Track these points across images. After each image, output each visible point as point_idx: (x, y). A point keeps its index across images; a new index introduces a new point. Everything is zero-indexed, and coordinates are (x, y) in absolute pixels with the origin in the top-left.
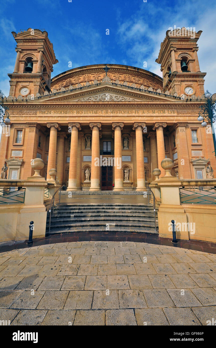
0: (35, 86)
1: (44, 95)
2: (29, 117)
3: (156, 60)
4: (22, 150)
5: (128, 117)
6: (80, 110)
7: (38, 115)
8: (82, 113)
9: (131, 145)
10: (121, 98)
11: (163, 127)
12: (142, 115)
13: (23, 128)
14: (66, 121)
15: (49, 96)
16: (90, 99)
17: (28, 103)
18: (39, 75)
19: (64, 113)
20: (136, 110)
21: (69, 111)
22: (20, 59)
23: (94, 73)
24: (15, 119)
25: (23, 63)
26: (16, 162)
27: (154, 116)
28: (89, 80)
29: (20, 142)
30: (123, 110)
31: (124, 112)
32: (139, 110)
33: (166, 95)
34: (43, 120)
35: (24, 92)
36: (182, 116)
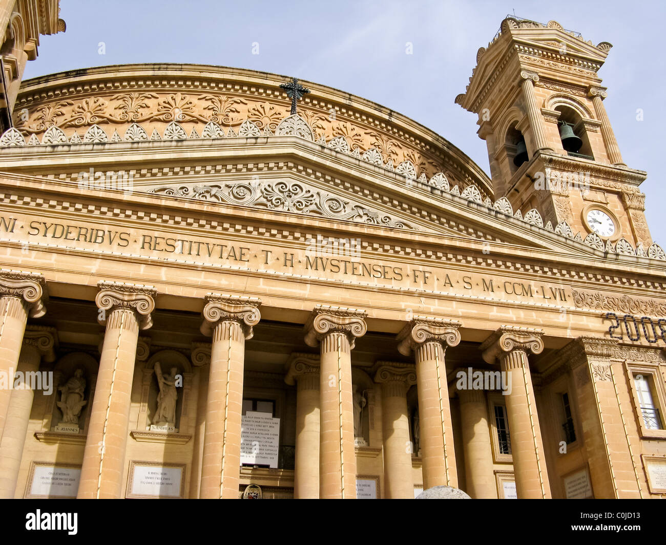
3: (459, 99)
5: (384, 296)
6: (163, 235)
9: (378, 425)
10: (350, 211)
11: (528, 351)
12: (441, 293)
14: (86, 274)
16: (213, 193)
19: (82, 238)
20: (416, 267)
21: (107, 233)
23: (210, 96)
27: (491, 304)
28: (189, 118)
30: (362, 260)
31: (368, 271)
32: (428, 268)
33: (532, 226)
36: (594, 315)
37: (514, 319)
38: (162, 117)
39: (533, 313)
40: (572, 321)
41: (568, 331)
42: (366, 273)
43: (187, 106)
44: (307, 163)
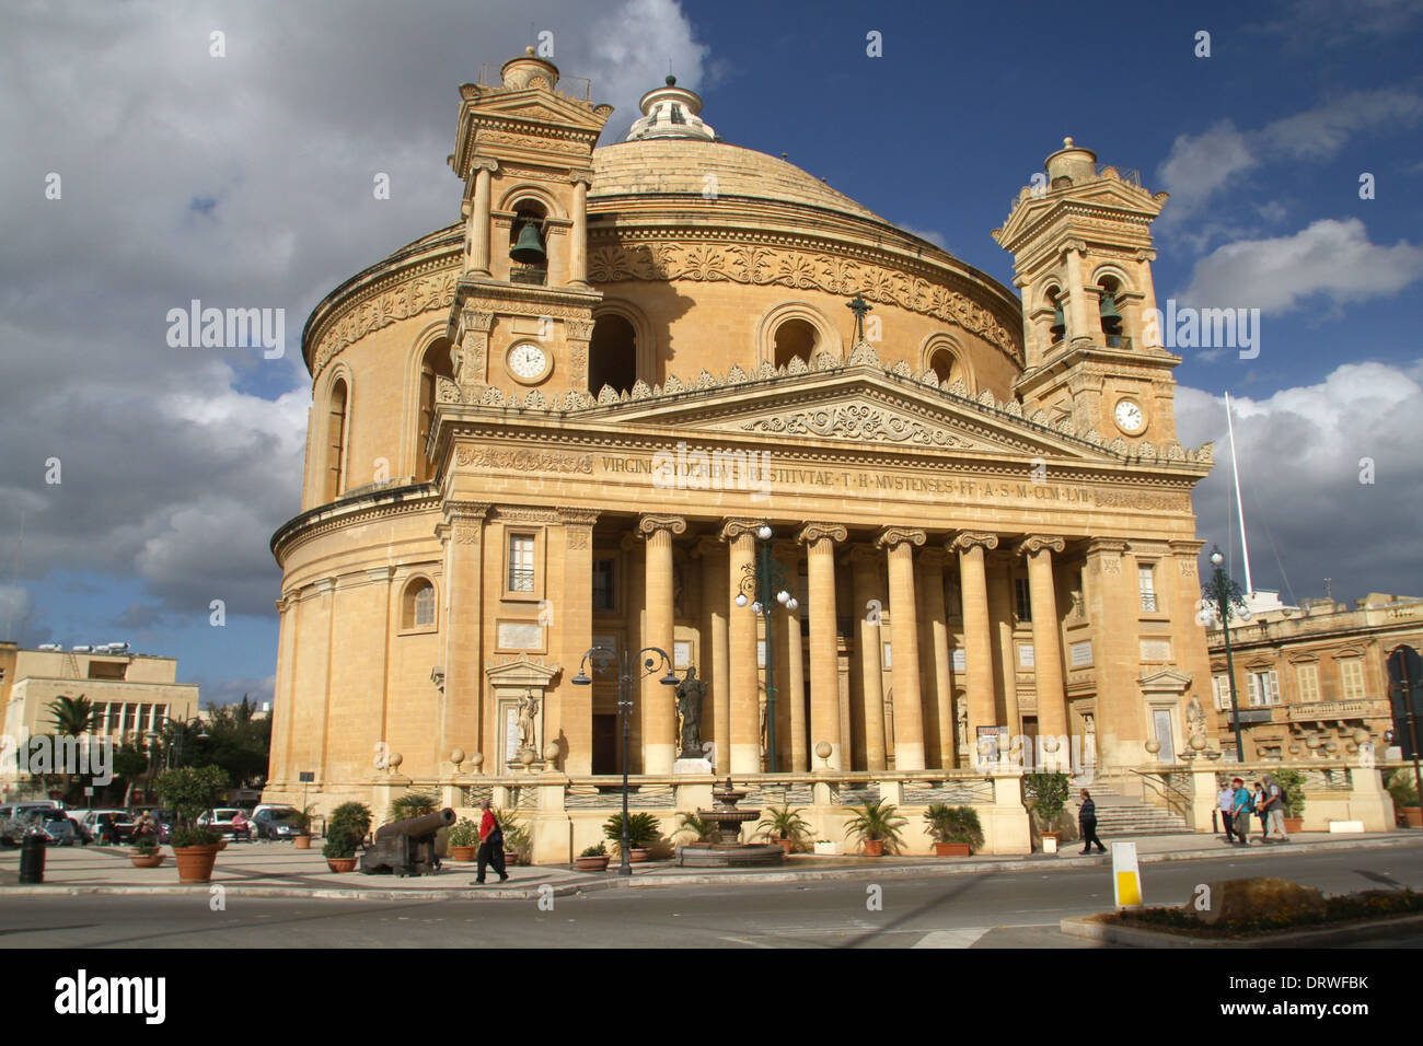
0: (571, 343)
1: (634, 398)
2: (565, 480)
4: (544, 621)
5: (938, 508)
7: (600, 474)
8: (773, 478)
10: (909, 429)
11: (1052, 551)
12: (983, 502)
13: (540, 527)
14: (712, 506)
15: (653, 400)
16: (798, 422)
17: (566, 426)
18: (593, 298)
20: (963, 479)
22: (495, 208)
23: (737, 247)
24: (505, 484)
25: (503, 226)
26: (531, 673)
27: (1023, 509)
28: (719, 276)
29: (525, 589)
30: (921, 476)
31: (925, 485)
32: (973, 480)
33: (1064, 436)
34: (621, 500)
35: (527, 363)
36: (1112, 514)
37: (1042, 522)
38: (691, 275)
39: (1059, 515)
40: (1091, 519)
41: (1087, 529)
42: (923, 488)
43: (714, 261)
44: (874, 387)
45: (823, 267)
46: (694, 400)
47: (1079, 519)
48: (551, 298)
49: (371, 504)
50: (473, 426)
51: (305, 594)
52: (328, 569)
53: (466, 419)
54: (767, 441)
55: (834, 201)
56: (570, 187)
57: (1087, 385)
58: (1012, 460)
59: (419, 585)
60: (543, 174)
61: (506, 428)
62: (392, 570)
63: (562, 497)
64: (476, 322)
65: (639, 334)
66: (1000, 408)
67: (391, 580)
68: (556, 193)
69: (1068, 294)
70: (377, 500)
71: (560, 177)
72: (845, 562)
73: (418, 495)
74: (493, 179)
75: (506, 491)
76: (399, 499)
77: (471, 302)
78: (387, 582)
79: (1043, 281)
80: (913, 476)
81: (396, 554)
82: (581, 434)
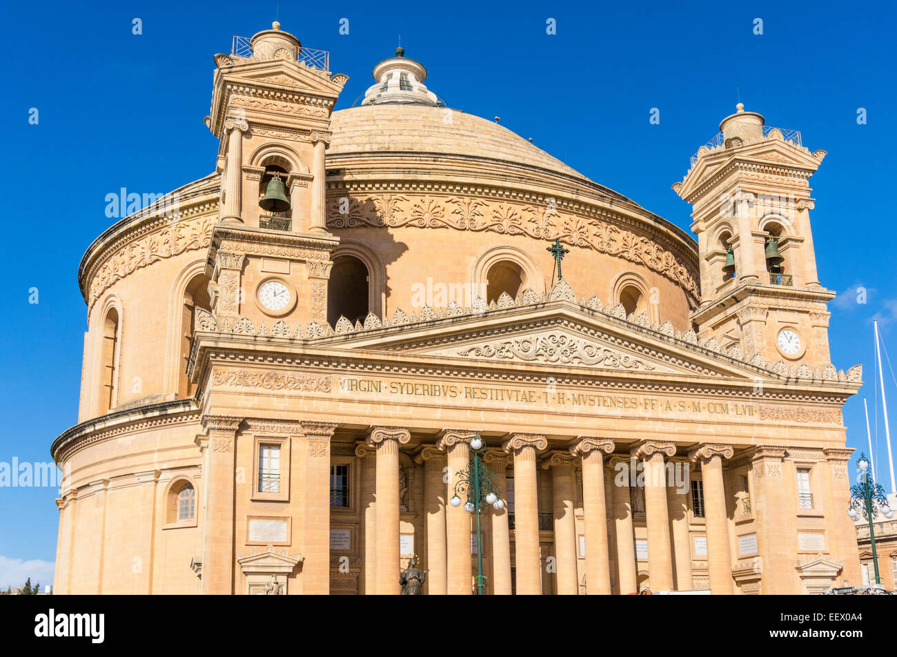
0: (312, 281)
1: (366, 328)
2: (307, 398)
4: (288, 517)
5: (625, 421)
6: (478, 386)
7: (337, 392)
8: (484, 396)
10: (601, 354)
11: (723, 457)
12: (664, 416)
13: (285, 438)
14: (433, 420)
15: (383, 331)
16: (506, 350)
17: (308, 352)
18: (331, 243)
19: (426, 393)
20: (646, 397)
21: (441, 387)
22: (246, 163)
23: (456, 199)
24: (255, 401)
25: (254, 179)
26: (276, 562)
27: (698, 422)
28: (440, 224)
29: (273, 490)
30: (610, 394)
31: (615, 402)
32: (655, 397)
33: (733, 360)
34: (355, 416)
35: (276, 298)
36: (774, 426)
37: (714, 433)
38: (416, 223)
39: (728, 427)
40: (756, 431)
41: (753, 439)
42: (612, 404)
43: (436, 210)
44: (570, 319)
45: (528, 216)
46: (417, 330)
47: (745, 430)
48: (295, 242)
49: (141, 416)
50: (228, 352)
51: (81, 493)
52: (102, 472)
53: (221, 345)
54: (479, 365)
55: (539, 159)
56: (312, 145)
57: (753, 317)
58: (689, 380)
59: (182, 486)
60: (288, 134)
61: (256, 353)
62: (158, 473)
63: (305, 412)
64: (230, 261)
65: (371, 272)
66: (678, 336)
67: (157, 482)
68: (299, 151)
69: (738, 239)
70: (144, 413)
71: (302, 137)
72: (545, 467)
73: (180, 409)
74: (243, 138)
75: (256, 407)
76: (164, 413)
77: (226, 245)
78: (153, 483)
79: (716, 228)
80: (603, 394)
81: (161, 460)
82: (321, 359)
